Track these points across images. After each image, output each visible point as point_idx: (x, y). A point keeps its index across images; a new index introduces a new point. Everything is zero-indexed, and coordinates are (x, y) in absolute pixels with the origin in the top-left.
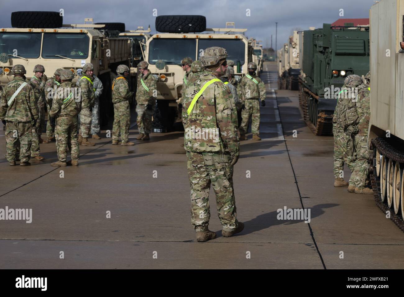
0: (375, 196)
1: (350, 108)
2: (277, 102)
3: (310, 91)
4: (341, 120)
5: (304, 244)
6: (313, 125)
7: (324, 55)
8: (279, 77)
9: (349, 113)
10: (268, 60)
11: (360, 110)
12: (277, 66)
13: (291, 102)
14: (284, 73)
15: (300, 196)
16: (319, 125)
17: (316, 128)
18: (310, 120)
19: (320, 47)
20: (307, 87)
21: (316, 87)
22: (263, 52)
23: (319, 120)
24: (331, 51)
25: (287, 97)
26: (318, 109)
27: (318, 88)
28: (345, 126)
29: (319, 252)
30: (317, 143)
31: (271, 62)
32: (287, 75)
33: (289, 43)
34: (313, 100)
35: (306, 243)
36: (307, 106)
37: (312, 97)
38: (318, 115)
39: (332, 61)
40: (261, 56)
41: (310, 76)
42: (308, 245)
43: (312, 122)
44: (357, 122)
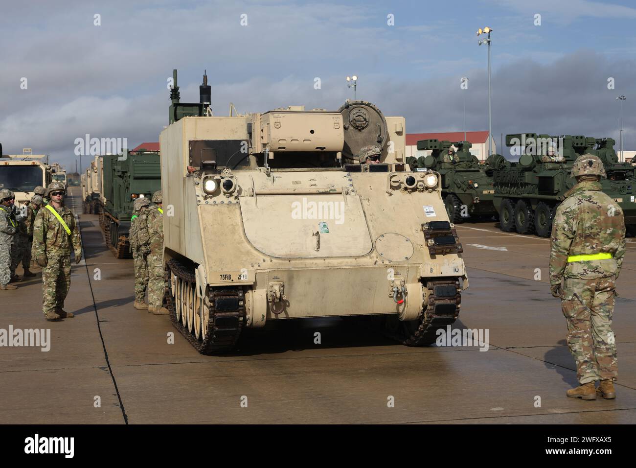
0: (171, 316)
1: (142, 229)
2: (80, 226)
3: (111, 214)
4: (133, 241)
5: (98, 367)
6: (115, 248)
7: (123, 179)
8: (83, 202)
9: (141, 233)
10: (73, 185)
11: (151, 231)
12: (81, 191)
13: (94, 226)
14: (87, 198)
15: (98, 320)
16: (120, 248)
17: (117, 251)
18: (112, 243)
19: (119, 171)
20: (108, 211)
21: (117, 211)
22: (67, 177)
23: (120, 243)
24: (130, 176)
25: (90, 222)
26: (119, 233)
27: (118, 212)
28: (138, 247)
29: (112, 375)
30: (119, 266)
31: (76, 187)
32: (90, 199)
33: (91, 168)
34: (114, 223)
35: (100, 367)
36: (109, 230)
37: (113, 221)
38: (119, 239)
39: (131, 185)
40: (65, 181)
41: (110, 201)
42: (102, 368)
43: (114, 245)
44: (149, 242)
